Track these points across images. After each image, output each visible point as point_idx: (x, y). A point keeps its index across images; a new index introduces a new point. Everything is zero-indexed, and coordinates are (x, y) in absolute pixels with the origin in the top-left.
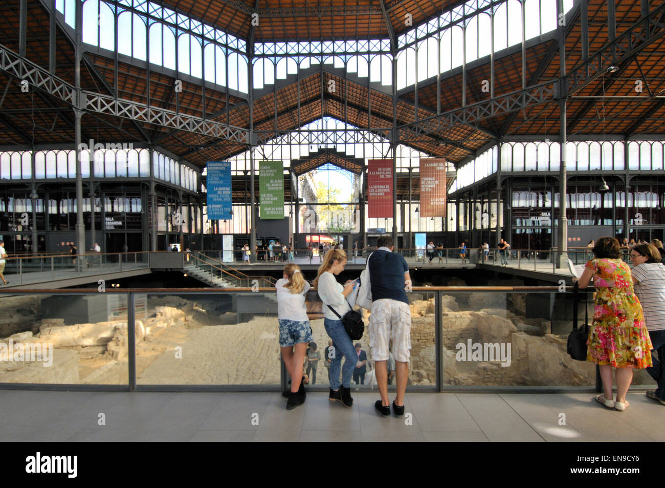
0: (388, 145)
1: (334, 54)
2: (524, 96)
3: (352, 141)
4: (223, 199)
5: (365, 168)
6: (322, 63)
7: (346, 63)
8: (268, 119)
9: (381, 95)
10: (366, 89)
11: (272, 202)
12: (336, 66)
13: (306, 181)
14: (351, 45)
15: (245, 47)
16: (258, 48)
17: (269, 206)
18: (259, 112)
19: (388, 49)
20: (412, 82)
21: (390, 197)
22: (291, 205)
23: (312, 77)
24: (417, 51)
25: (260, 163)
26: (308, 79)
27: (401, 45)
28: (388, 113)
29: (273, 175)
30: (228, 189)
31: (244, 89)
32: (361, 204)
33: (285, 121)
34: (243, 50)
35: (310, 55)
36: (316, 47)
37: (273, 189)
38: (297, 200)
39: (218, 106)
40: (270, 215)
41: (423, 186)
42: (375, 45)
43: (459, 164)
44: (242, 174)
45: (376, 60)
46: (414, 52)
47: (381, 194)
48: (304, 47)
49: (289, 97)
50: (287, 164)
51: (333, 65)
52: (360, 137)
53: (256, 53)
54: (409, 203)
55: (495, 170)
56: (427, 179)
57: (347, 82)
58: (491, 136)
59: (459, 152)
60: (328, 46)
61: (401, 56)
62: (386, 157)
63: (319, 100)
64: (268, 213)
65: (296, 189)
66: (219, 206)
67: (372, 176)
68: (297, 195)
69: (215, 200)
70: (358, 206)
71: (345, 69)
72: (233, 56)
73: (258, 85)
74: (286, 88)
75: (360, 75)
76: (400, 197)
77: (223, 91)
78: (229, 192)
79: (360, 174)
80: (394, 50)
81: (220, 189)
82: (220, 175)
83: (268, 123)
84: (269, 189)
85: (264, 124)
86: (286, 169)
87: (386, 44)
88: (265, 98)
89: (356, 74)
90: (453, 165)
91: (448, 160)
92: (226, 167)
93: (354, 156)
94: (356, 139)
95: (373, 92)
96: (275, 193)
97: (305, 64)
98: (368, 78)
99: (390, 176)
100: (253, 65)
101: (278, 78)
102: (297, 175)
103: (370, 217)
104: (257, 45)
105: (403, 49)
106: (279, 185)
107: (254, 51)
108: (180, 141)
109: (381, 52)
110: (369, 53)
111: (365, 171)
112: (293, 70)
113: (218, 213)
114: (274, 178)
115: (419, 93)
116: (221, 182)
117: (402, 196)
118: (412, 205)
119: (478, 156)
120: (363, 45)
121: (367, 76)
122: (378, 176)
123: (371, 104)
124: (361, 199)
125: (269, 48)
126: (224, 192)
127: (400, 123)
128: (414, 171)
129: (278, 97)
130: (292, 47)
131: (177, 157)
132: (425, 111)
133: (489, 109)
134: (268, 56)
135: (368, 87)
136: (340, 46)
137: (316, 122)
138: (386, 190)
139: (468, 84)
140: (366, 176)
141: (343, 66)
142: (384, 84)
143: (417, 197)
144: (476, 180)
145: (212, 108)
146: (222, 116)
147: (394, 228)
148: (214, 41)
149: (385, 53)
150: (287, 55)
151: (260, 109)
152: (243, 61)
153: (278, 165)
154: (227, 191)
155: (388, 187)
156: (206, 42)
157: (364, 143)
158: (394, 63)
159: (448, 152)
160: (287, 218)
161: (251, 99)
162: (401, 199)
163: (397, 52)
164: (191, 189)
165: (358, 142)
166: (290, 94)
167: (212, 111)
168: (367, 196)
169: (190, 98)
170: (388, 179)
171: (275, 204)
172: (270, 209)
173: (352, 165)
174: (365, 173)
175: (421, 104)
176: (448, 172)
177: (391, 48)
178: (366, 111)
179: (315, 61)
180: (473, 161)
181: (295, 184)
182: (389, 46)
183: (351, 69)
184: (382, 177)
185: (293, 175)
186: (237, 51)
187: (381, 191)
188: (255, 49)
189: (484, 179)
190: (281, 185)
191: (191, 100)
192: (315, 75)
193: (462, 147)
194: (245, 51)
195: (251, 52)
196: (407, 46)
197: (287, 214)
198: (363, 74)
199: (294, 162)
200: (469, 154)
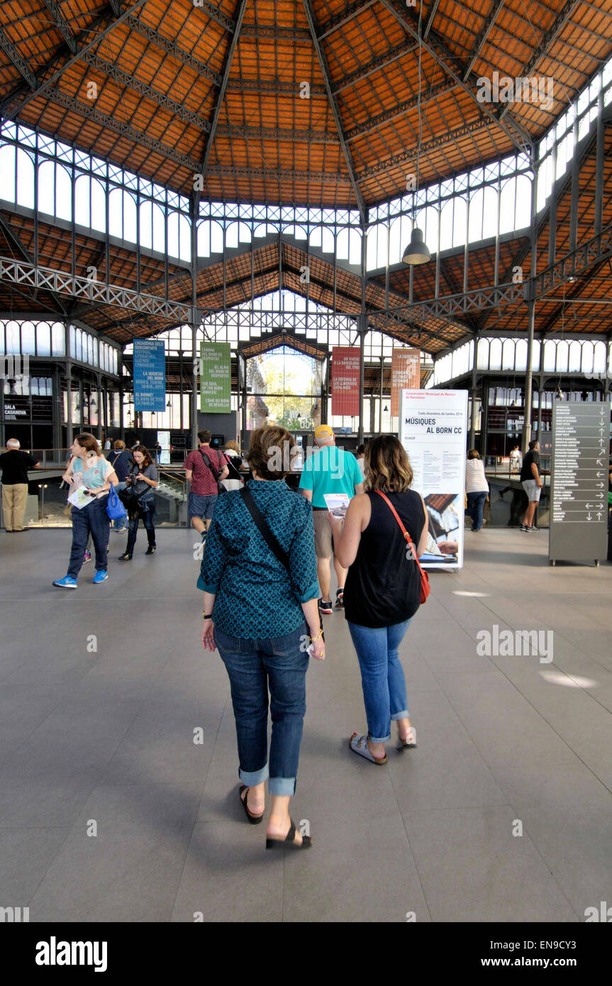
0: (356, 333)
1: (294, 223)
2: (496, 295)
3: (314, 326)
4: (154, 386)
5: (329, 355)
6: (280, 233)
7: (308, 235)
8: (212, 290)
9: (349, 274)
10: (331, 266)
11: (215, 392)
12: (298, 237)
13: (255, 366)
14: (315, 214)
15: (188, 206)
16: (204, 208)
17: (211, 396)
18: (202, 283)
19: (356, 222)
20: (383, 264)
21: (357, 392)
22: (238, 395)
23: (268, 247)
24: (389, 229)
25: (202, 344)
26: (263, 249)
27: (372, 220)
28: (357, 293)
29: (217, 359)
30: (161, 374)
31: (186, 257)
32: (323, 396)
33: (232, 294)
34: (186, 209)
35: (267, 221)
36: (273, 212)
37: (217, 376)
38: (245, 390)
39: (154, 275)
40: (214, 408)
41: (394, 381)
42: (342, 216)
43: (436, 355)
44: (176, 354)
45: (343, 233)
46: (385, 230)
47: (347, 388)
48: (260, 211)
49: (240, 267)
50: (234, 346)
51: (294, 235)
52: (324, 322)
53: (202, 214)
54: (380, 398)
55: (471, 368)
56: (399, 373)
57: (310, 256)
58: (468, 330)
59: (436, 344)
60: (288, 213)
61: (371, 232)
62: (353, 344)
63: (275, 272)
64: (210, 405)
65: (243, 375)
66: (148, 395)
67: (337, 366)
68: (245, 383)
69: (144, 387)
70: (320, 399)
71: (307, 242)
72: (173, 217)
73: (203, 252)
74: (237, 258)
75: (325, 250)
76: (370, 391)
77: (161, 259)
78: (162, 378)
79: (323, 361)
80: (364, 224)
81: (150, 373)
82: (151, 356)
83: (211, 295)
84: (213, 376)
85: (208, 297)
86: (233, 351)
87: (355, 216)
88: (211, 268)
89: (320, 249)
90: (430, 356)
91: (425, 351)
92: (158, 347)
93: (316, 340)
94: (319, 324)
95: (340, 270)
96: (219, 381)
97: (261, 232)
98: (334, 255)
99: (358, 368)
100: (197, 228)
101: (227, 246)
102: (245, 359)
103: (333, 414)
104: (203, 204)
105: (374, 224)
106: (225, 371)
107: (198, 212)
108: (101, 313)
109: (349, 225)
110: (335, 224)
111: (328, 358)
112: (246, 238)
113: (148, 403)
114: (219, 363)
115: (390, 276)
116: (152, 365)
117: (372, 389)
118: (383, 401)
119: (456, 349)
120: (329, 216)
121: (333, 251)
122: (344, 366)
123: (337, 282)
124: (323, 392)
125: (217, 209)
126: (156, 378)
127: (370, 307)
128: (386, 360)
129: (227, 267)
130: (246, 210)
131: (95, 332)
132: (397, 297)
133: (462, 305)
134: (216, 219)
135: (334, 264)
136: (301, 213)
137: (271, 295)
138: (353, 384)
139: (442, 273)
140: (330, 364)
141: (305, 238)
142: (351, 263)
143: (388, 391)
144: (454, 377)
145: (146, 277)
146: (157, 286)
147: (361, 428)
148: (152, 199)
149: (354, 226)
150: (238, 219)
151: (203, 280)
152: (186, 223)
153: (224, 347)
154: (159, 377)
155: (355, 379)
156: (142, 199)
157: (328, 330)
158: (364, 238)
159: (425, 342)
160: (234, 413)
161: (194, 269)
162: (371, 393)
163: (368, 227)
164: (111, 372)
165: (321, 328)
166: (242, 264)
167: (147, 280)
168: (330, 388)
169: (120, 265)
170: (355, 370)
171: (220, 395)
172: (213, 400)
173: (314, 351)
174: (329, 361)
175: (392, 288)
176: (424, 364)
177: (361, 221)
178: (331, 288)
179: (273, 229)
180: (450, 354)
181: (243, 370)
182: (358, 218)
183: (314, 242)
184: (348, 367)
185: (240, 358)
186: (179, 210)
187: (347, 384)
188: (200, 209)
189: (461, 376)
190: (228, 372)
191: (121, 268)
192: (272, 245)
193: (440, 338)
194: (188, 211)
195: (195, 212)
196: (378, 221)
197: (234, 407)
198: (328, 249)
199: (242, 345)
200: (447, 346)
